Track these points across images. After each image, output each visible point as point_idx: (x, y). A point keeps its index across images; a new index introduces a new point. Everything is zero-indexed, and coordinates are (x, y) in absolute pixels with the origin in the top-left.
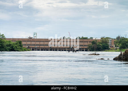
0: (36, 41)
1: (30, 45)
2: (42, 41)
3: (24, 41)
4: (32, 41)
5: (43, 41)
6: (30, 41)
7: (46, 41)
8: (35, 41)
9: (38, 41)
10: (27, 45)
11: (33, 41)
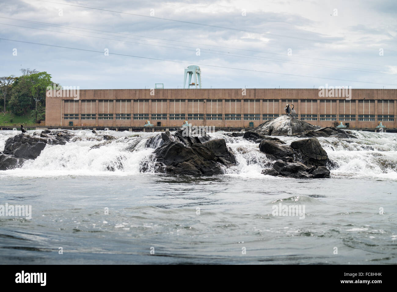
0: (190, 100)
1: (165, 115)
2: (214, 101)
3: (141, 100)
4: (171, 100)
5: (220, 100)
6: (165, 100)
7: (233, 100)
8: (183, 100)
9: (196, 100)
10: (153, 116)
11: (177, 100)
